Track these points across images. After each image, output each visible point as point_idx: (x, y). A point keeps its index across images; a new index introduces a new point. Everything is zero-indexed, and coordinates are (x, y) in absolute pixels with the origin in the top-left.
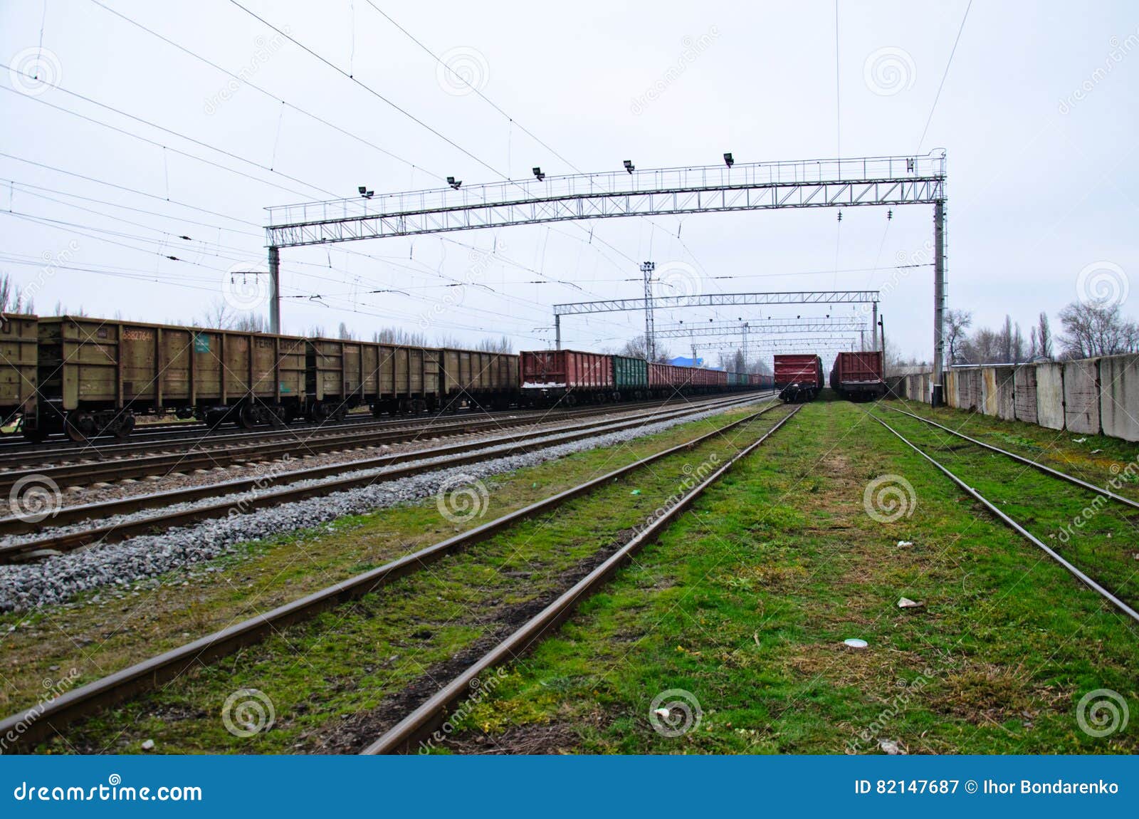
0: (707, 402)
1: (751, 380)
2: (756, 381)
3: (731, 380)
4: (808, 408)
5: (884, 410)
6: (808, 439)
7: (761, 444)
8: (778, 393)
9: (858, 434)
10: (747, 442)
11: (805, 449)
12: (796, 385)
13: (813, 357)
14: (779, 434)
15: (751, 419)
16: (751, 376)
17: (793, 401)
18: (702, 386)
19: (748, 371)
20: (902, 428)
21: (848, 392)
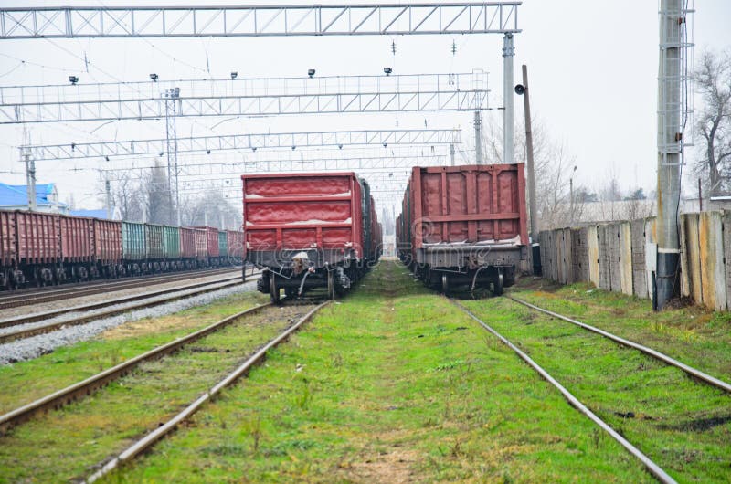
0: (61, 306)
1: (189, 242)
2: (201, 247)
3: (132, 244)
4: (333, 315)
5: (528, 319)
6: (321, 402)
7: (188, 421)
8: (255, 274)
9: (452, 383)
10: (150, 417)
11: (307, 433)
12: (302, 255)
13: (348, 179)
14: (242, 390)
15: (173, 350)
16: (188, 232)
17: (292, 298)
18: (52, 263)
19: (182, 220)
20: (573, 366)
21: (439, 272)
